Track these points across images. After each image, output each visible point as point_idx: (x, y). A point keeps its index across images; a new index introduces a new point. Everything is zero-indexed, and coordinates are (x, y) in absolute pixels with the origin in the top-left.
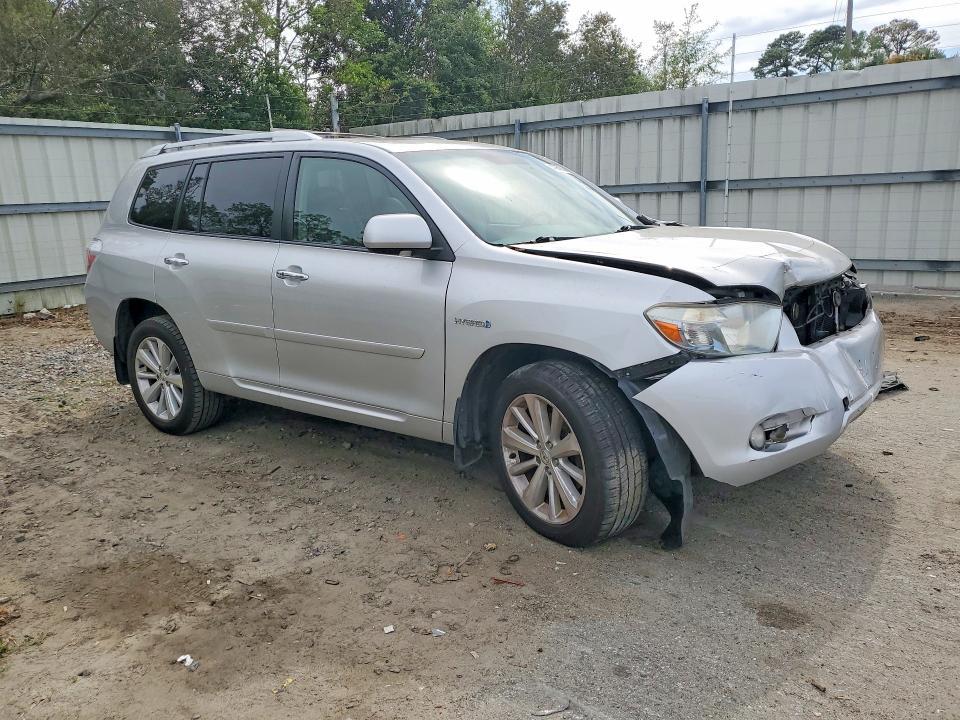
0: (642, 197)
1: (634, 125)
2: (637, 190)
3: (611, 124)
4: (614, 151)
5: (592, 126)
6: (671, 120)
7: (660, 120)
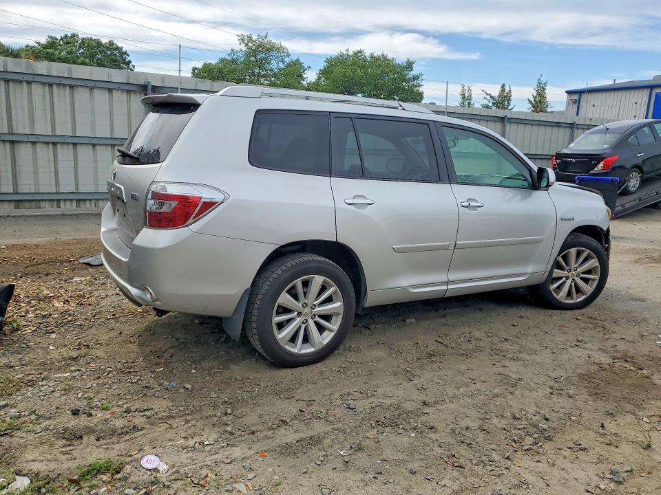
0: (98, 148)
1: (87, 91)
2: (94, 141)
3: (64, 85)
4: (69, 108)
5: (44, 84)
6: (119, 92)
7: (110, 90)
